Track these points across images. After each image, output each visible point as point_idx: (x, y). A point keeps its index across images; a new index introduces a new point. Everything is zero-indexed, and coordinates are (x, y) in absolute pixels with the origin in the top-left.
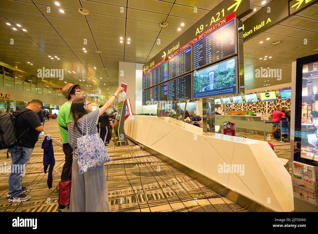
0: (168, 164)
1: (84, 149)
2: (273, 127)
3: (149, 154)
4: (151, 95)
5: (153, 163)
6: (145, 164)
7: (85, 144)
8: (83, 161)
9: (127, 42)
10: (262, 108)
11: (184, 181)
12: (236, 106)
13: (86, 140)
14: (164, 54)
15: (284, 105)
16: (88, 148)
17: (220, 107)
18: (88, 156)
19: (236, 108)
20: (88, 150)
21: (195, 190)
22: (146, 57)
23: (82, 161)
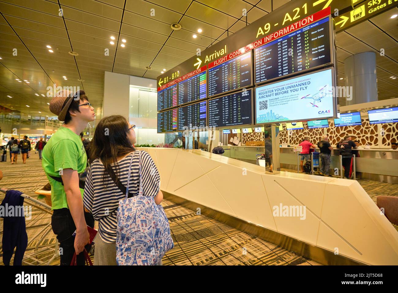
0: (207, 216)
1: (134, 228)
2: (301, 159)
3: (172, 204)
4: (175, 118)
5: (185, 218)
6: (175, 221)
7: (137, 217)
8: (129, 255)
9: (120, 44)
10: (283, 137)
11: (243, 242)
12: (255, 136)
13: (139, 208)
14: (198, 61)
15: (306, 135)
16: (142, 226)
17: (236, 136)
18: (142, 245)
19: (255, 137)
20: (142, 231)
21: (267, 254)
22: (145, 68)
23: (128, 257)
